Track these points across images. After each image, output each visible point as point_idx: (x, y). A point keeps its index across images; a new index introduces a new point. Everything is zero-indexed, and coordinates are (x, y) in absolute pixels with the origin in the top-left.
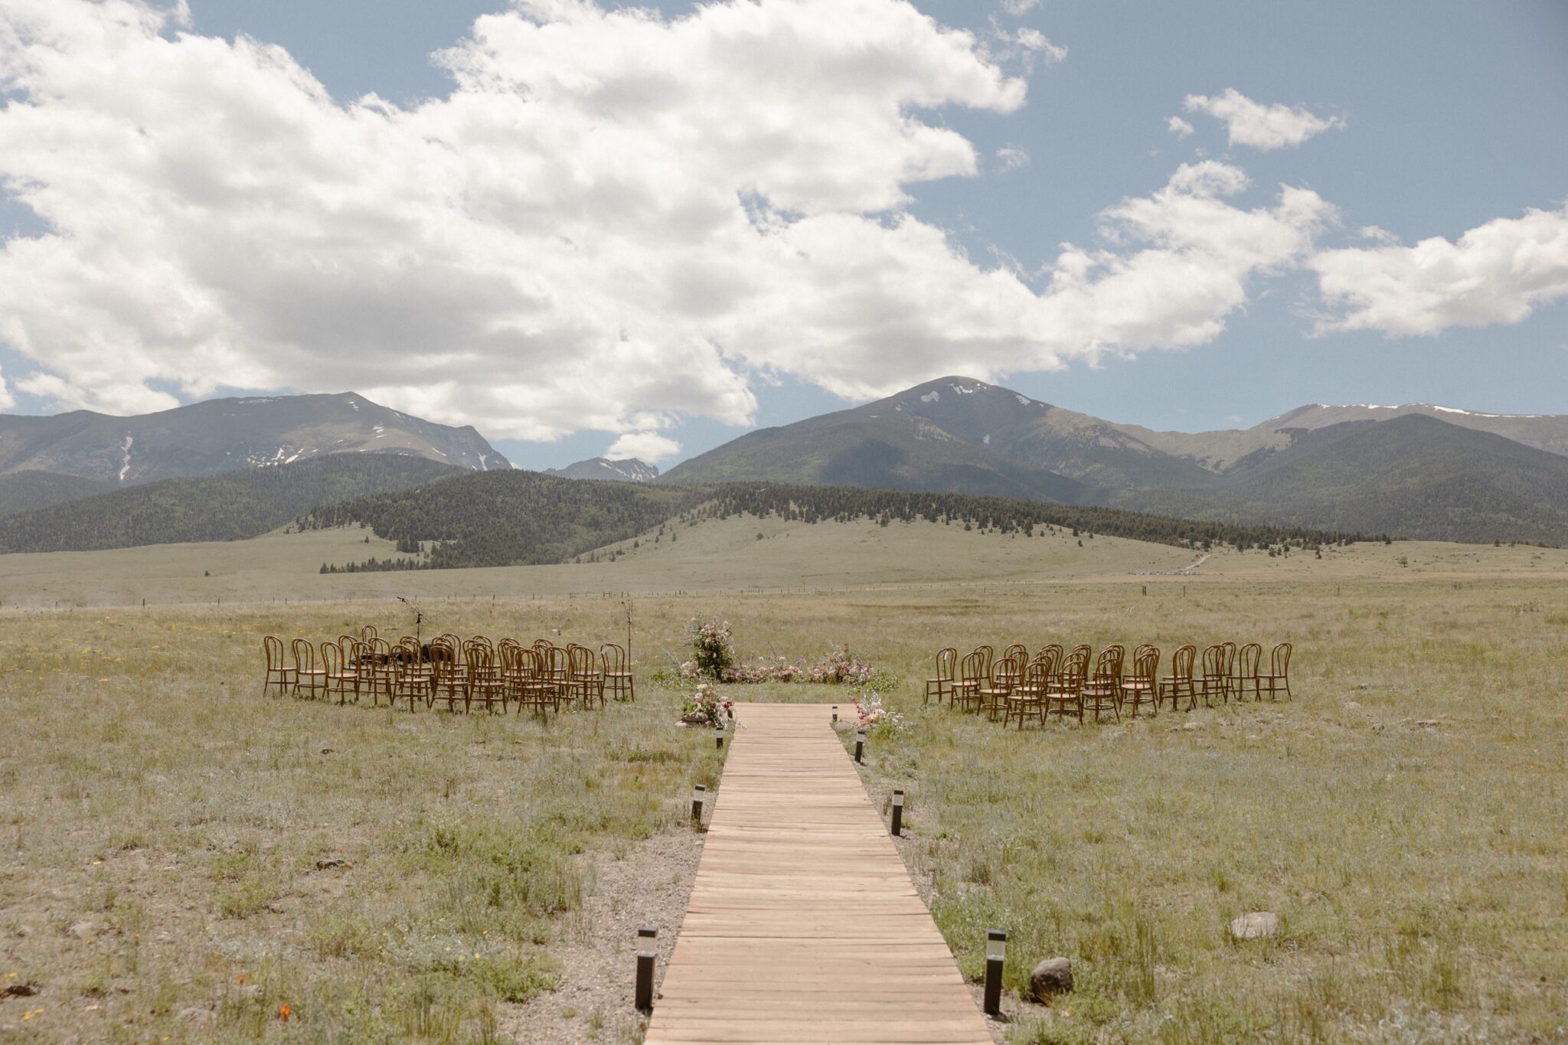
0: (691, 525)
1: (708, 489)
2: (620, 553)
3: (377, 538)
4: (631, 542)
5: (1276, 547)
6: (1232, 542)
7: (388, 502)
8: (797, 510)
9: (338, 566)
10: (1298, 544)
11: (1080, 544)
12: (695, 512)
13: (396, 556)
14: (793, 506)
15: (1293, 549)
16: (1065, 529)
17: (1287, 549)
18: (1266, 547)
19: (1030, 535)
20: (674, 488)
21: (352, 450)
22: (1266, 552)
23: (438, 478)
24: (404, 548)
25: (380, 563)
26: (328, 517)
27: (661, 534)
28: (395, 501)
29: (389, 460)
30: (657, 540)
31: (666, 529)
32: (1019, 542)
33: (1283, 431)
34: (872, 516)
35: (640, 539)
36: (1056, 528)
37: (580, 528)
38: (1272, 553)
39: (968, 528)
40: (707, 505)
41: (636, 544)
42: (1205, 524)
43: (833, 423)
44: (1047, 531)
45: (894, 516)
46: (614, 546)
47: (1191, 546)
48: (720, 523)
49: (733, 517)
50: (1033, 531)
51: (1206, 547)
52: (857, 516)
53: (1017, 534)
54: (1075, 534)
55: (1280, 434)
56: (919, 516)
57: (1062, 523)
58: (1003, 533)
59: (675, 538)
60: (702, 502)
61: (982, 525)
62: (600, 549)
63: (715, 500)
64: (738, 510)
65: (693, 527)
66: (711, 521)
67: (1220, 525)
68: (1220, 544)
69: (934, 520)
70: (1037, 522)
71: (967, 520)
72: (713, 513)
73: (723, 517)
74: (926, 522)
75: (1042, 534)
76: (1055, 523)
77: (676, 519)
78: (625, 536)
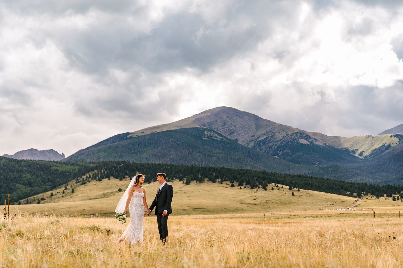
0: (82, 184)
1: (92, 165)
2: (43, 199)
4: (49, 193)
5: (396, 196)
6: (373, 193)
11: (293, 194)
12: (85, 177)
16: (284, 186)
18: (391, 196)
19: (266, 190)
20: (73, 165)
22: (391, 199)
27: (66, 189)
30: (63, 192)
31: (69, 187)
32: (260, 194)
33: (395, 136)
34: (181, 180)
35: (54, 192)
36: (280, 185)
37: (21, 186)
38: (394, 199)
39: (233, 186)
40: (91, 174)
41: (52, 195)
42: (358, 184)
43: (159, 130)
44: (275, 188)
45: (192, 180)
46: (40, 196)
47: (351, 195)
48: (98, 183)
49: (105, 180)
50: (268, 188)
51: (359, 196)
52: (173, 179)
53: (259, 190)
54: (290, 189)
55: (393, 138)
56: (206, 179)
57: (283, 183)
58: (252, 188)
59: (73, 191)
60: (88, 172)
61: (240, 184)
62: (32, 197)
63: (96, 171)
64: (108, 177)
65: (83, 186)
66: (93, 182)
67: (366, 184)
68: (367, 195)
69: (214, 182)
70: (269, 183)
71: (232, 182)
72: (94, 178)
73: (100, 180)
74: (210, 182)
75: (273, 189)
76: (279, 183)
77: (74, 181)
78: (46, 190)
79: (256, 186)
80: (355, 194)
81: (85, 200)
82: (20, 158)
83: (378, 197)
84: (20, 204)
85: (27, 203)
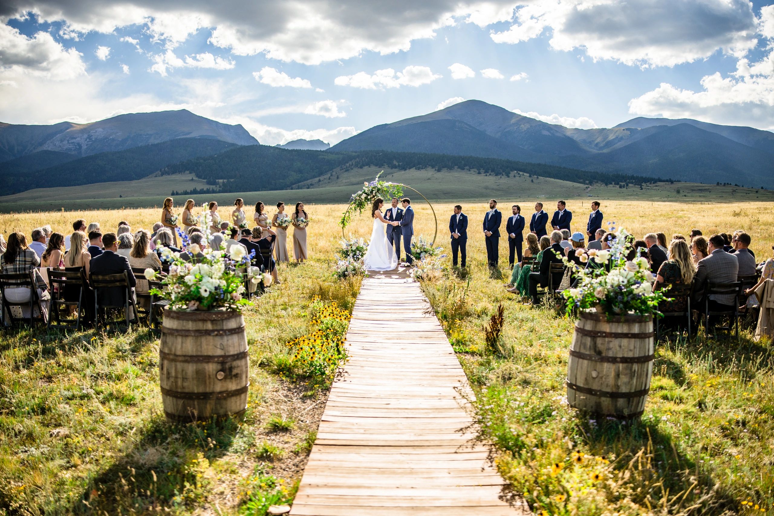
0: (346, 171)
1: (354, 154)
2: (312, 185)
3: (197, 179)
4: (317, 179)
5: (622, 184)
6: (603, 181)
7: (202, 161)
8: (397, 164)
9: (180, 192)
10: (632, 183)
11: (532, 181)
12: (348, 165)
13: (205, 187)
14: (395, 162)
15: (630, 185)
16: (525, 174)
17: (627, 185)
18: (618, 184)
19: (509, 177)
20: (337, 154)
21: (184, 137)
22: (618, 186)
23: (225, 150)
24: (209, 183)
25: (199, 190)
26: (175, 169)
27: (331, 175)
28: (205, 161)
29: (203, 141)
30: (329, 179)
31: (334, 173)
32: (503, 181)
33: (627, 129)
34: (433, 167)
35: (322, 178)
36: (521, 173)
37: (293, 173)
38: (620, 187)
39: (479, 173)
40: (354, 162)
41: (320, 181)
42: (591, 172)
43: (414, 122)
44: (517, 175)
45: (444, 167)
46: (309, 182)
47: (584, 183)
48: (360, 170)
49: (366, 168)
50: (510, 175)
51: (591, 183)
52: (426, 167)
53: (503, 177)
54: (530, 176)
55: (625, 131)
56: (456, 167)
57: (524, 171)
58: (496, 175)
59: (338, 178)
60: (351, 160)
61: (486, 172)
62: (302, 183)
63: (358, 159)
64: (368, 164)
65: (347, 173)
66: (356, 170)
67: (597, 173)
68: (597, 182)
69: (463, 169)
70: (512, 171)
71: (479, 170)
72: (356, 166)
73: (361, 168)
74: (459, 170)
75: (515, 176)
76: (521, 171)
77: (338, 169)
78: (314, 177)
79: (500, 174)
80: (587, 182)
81: (348, 185)
82: (290, 148)
83: (606, 184)
84: (292, 189)
85: (298, 188)
